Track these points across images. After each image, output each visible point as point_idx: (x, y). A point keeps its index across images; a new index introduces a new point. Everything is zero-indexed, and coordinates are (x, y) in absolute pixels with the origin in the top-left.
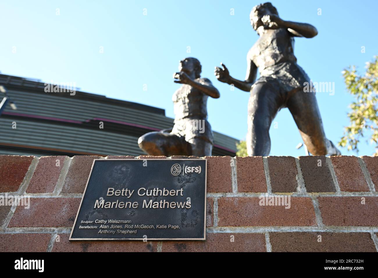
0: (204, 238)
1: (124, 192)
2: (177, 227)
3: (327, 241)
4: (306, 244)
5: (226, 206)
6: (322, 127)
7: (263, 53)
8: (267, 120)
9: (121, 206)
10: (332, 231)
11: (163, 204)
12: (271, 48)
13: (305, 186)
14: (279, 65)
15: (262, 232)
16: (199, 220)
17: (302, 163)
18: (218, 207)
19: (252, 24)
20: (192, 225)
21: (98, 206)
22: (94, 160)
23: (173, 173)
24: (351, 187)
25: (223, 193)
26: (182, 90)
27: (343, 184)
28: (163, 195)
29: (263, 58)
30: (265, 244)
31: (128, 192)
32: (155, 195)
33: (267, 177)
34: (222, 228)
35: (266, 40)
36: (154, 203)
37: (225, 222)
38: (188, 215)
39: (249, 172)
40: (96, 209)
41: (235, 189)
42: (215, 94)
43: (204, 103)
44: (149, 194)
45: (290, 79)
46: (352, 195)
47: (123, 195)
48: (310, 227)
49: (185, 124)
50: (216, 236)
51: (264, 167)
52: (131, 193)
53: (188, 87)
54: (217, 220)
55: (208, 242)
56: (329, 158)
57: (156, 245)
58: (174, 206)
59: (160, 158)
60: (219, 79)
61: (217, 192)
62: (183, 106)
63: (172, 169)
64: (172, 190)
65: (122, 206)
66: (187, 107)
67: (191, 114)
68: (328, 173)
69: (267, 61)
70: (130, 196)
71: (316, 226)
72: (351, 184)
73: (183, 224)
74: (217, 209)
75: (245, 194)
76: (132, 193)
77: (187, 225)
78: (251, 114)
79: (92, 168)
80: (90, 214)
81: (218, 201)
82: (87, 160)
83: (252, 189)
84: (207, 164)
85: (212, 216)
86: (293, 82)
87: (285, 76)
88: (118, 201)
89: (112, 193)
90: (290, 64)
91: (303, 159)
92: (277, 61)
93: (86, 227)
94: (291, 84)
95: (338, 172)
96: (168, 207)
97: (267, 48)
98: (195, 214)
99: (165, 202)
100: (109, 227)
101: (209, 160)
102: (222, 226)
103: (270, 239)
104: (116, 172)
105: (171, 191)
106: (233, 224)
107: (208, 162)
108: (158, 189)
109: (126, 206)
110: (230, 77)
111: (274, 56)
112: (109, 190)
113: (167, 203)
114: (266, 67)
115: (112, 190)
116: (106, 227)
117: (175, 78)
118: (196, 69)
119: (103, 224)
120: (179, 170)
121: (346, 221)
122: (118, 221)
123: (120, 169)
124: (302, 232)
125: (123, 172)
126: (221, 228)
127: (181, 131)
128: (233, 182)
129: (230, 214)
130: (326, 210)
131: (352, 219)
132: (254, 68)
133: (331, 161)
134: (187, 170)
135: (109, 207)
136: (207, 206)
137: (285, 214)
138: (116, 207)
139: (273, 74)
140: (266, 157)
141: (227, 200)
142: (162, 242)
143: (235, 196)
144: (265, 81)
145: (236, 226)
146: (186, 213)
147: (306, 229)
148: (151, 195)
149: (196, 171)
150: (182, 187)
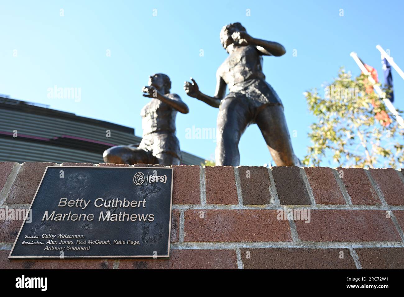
0: (167, 255)
1: (79, 202)
2: (138, 242)
3: (303, 259)
4: (282, 262)
5: (193, 219)
6: (291, 143)
7: (233, 69)
8: (237, 134)
9: (73, 218)
10: (308, 247)
11: (122, 216)
12: (241, 65)
13: (279, 198)
14: (248, 81)
15: (233, 248)
16: (162, 234)
17: (275, 174)
18: (184, 220)
19: (222, 42)
20: (154, 240)
21: (47, 218)
22: (47, 167)
23: (135, 182)
24: (327, 200)
25: (190, 205)
26: (151, 105)
27: (319, 197)
28: (123, 206)
29: (232, 75)
30: (236, 262)
31: (83, 202)
32: (114, 206)
33: (238, 188)
34: (189, 243)
35: (235, 57)
36: (112, 215)
37: (192, 237)
38: (150, 228)
39: (218, 182)
40: (45, 222)
41: (204, 200)
42: (184, 109)
43: (173, 118)
44: (107, 204)
45: (259, 95)
46: (328, 208)
47: (77, 206)
48: (285, 242)
49: (152, 139)
50: (182, 252)
51: (234, 177)
52: (86, 204)
53: (157, 102)
54: (183, 234)
55: (172, 260)
56: (302, 169)
57: (112, 264)
58: (135, 218)
59: (122, 166)
60: (189, 94)
61: (184, 204)
62: (151, 121)
63: (134, 178)
64: (134, 201)
65: (76, 218)
66: (156, 122)
67: (159, 129)
68: (303, 184)
69: (236, 77)
70: (85, 207)
71: (291, 242)
72: (326, 196)
73: (144, 239)
74: (183, 223)
75: (214, 206)
76: (88, 203)
77: (149, 240)
78: (220, 128)
79: (43, 176)
80: (37, 228)
81: (184, 213)
82: (39, 166)
83: (221, 201)
84: (174, 173)
85: (177, 230)
86: (262, 98)
87: (254, 92)
88: (70, 212)
89: (64, 203)
90: (259, 81)
91: (276, 170)
92: (246, 78)
93: (30, 243)
94: (260, 100)
95: (312, 184)
96: (128, 220)
97: (236, 65)
98: (159, 228)
99: (125, 214)
100: (58, 243)
101: (176, 169)
102: (188, 242)
103: (242, 256)
104: (70, 180)
105: (132, 202)
106: (201, 239)
107: (175, 171)
108: (117, 199)
109: (80, 218)
110: (200, 93)
111: (244, 73)
112: (61, 200)
113: (127, 216)
114: (236, 83)
115: (65, 200)
116: (54, 242)
117: (144, 92)
118: (166, 85)
119: (51, 239)
120: (142, 179)
121: (323, 237)
122: (69, 236)
123: (76, 177)
124: (277, 248)
125: (79, 180)
126: (187, 244)
127: (148, 145)
128: (201, 193)
129: (198, 228)
130: (302, 223)
131: (329, 233)
132: (223, 84)
133: (305, 172)
134: (151, 179)
135: (60, 219)
136: (172, 219)
137: (257, 228)
138: (68, 220)
139: (242, 90)
140: (237, 167)
141: (195, 212)
142: (119, 260)
143: (203, 208)
144: (235, 96)
145: (204, 241)
146: (148, 227)
147: (281, 245)
148: (109, 206)
149: (161, 181)
150: (144, 197)
